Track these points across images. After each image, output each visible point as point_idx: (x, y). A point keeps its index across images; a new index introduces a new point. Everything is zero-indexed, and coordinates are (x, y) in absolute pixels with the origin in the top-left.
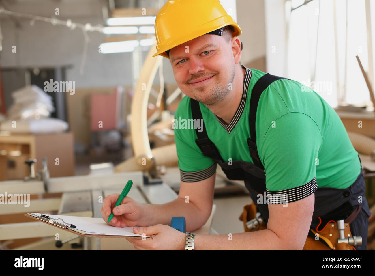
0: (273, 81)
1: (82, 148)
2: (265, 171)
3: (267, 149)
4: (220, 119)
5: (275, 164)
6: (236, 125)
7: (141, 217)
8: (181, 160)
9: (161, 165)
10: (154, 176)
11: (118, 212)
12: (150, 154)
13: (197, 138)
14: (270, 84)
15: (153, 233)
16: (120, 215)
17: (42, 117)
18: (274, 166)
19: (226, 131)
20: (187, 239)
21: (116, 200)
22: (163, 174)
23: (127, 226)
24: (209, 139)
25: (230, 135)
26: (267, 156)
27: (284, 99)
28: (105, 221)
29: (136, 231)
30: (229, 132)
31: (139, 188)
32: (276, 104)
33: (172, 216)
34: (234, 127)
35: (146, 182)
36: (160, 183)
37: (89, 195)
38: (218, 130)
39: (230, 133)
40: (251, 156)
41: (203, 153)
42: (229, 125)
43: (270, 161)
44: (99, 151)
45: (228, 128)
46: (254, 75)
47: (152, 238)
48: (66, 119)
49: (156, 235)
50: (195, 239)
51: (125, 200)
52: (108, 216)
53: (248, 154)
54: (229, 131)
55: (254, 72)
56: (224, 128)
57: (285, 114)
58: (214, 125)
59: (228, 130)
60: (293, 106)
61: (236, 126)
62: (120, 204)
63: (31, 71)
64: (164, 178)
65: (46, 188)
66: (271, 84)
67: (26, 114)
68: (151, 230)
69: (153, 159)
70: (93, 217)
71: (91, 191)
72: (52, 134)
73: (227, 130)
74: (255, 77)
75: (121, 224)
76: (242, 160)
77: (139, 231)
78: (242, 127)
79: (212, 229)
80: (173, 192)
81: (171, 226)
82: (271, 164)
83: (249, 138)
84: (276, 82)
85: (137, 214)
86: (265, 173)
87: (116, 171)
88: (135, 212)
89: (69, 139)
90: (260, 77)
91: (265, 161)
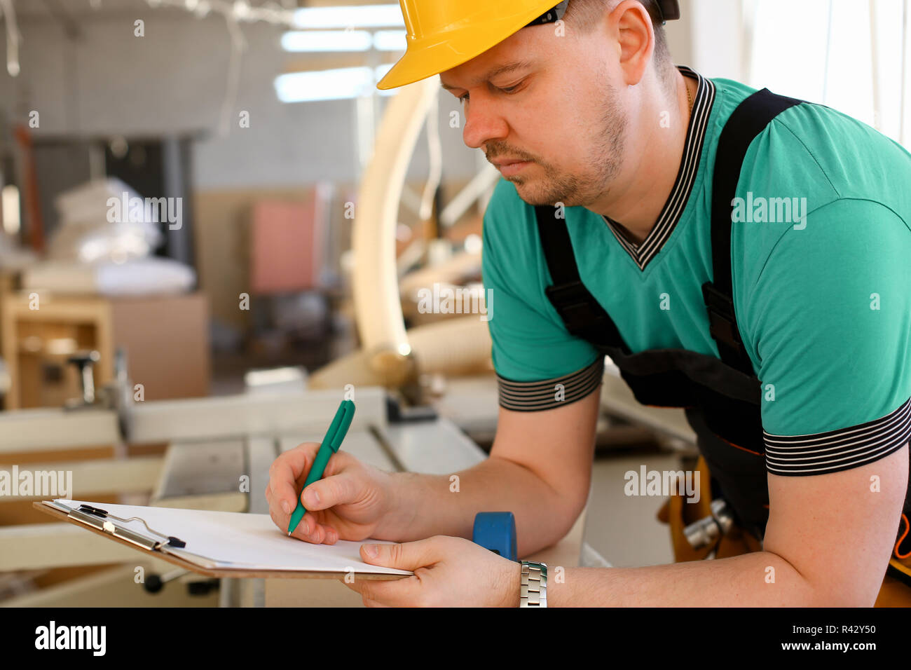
0: (783, 109)
1: (229, 336)
2: (761, 378)
3: (770, 308)
4: (619, 229)
5: (795, 354)
6: (666, 243)
7: (383, 512)
8: (501, 348)
9: (432, 372)
10: (413, 402)
11: (319, 502)
12: (403, 344)
13: (551, 283)
14: (773, 117)
15: (422, 564)
16: (324, 511)
17: (132, 258)
18: (790, 360)
19: (632, 262)
20: (525, 581)
21: (309, 461)
22: (438, 396)
23: (343, 539)
24: (582, 286)
25: (643, 274)
26: (771, 330)
27: (821, 160)
28: (277, 525)
29: (370, 555)
30: (642, 267)
31: (374, 432)
32: (797, 172)
33: (477, 512)
34: (658, 251)
35: (394, 415)
36: (432, 418)
37: (237, 449)
38: (611, 258)
39: (643, 270)
40: (713, 336)
41: (567, 328)
42: (643, 247)
43: (777, 347)
44: (273, 342)
45: (638, 252)
46: (721, 94)
47: (419, 578)
48: (191, 260)
49: (429, 567)
50: (549, 581)
51: (336, 462)
52: (289, 512)
53: (702, 328)
54: (641, 264)
55: (722, 87)
56: (629, 253)
57: (826, 203)
58: (599, 243)
59: (640, 260)
60: (848, 180)
61: (663, 246)
62: (322, 477)
63: (104, 145)
64: (442, 407)
65: (124, 429)
66: (777, 117)
67: (91, 249)
68: (414, 553)
69: (411, 357)
70: (246, 510)
71: (244, 439)
72: (154, 298)
73: (637, 260)
74: (725, 101)
75: (326, 532)
76: (681, 347)
77: (378, 556)
78: (685, 247)
79: (588, 548)
80: (467, 444)
81: (473, 540)
82: (782, 354)
83: (710, 282)
84: (790, 110)
85: (372, 504)
86: (761, 383)
87: (313, 387)
88: (370, 497)
89: (197, 312)
90: (740, 100)
91: (763, 344)
